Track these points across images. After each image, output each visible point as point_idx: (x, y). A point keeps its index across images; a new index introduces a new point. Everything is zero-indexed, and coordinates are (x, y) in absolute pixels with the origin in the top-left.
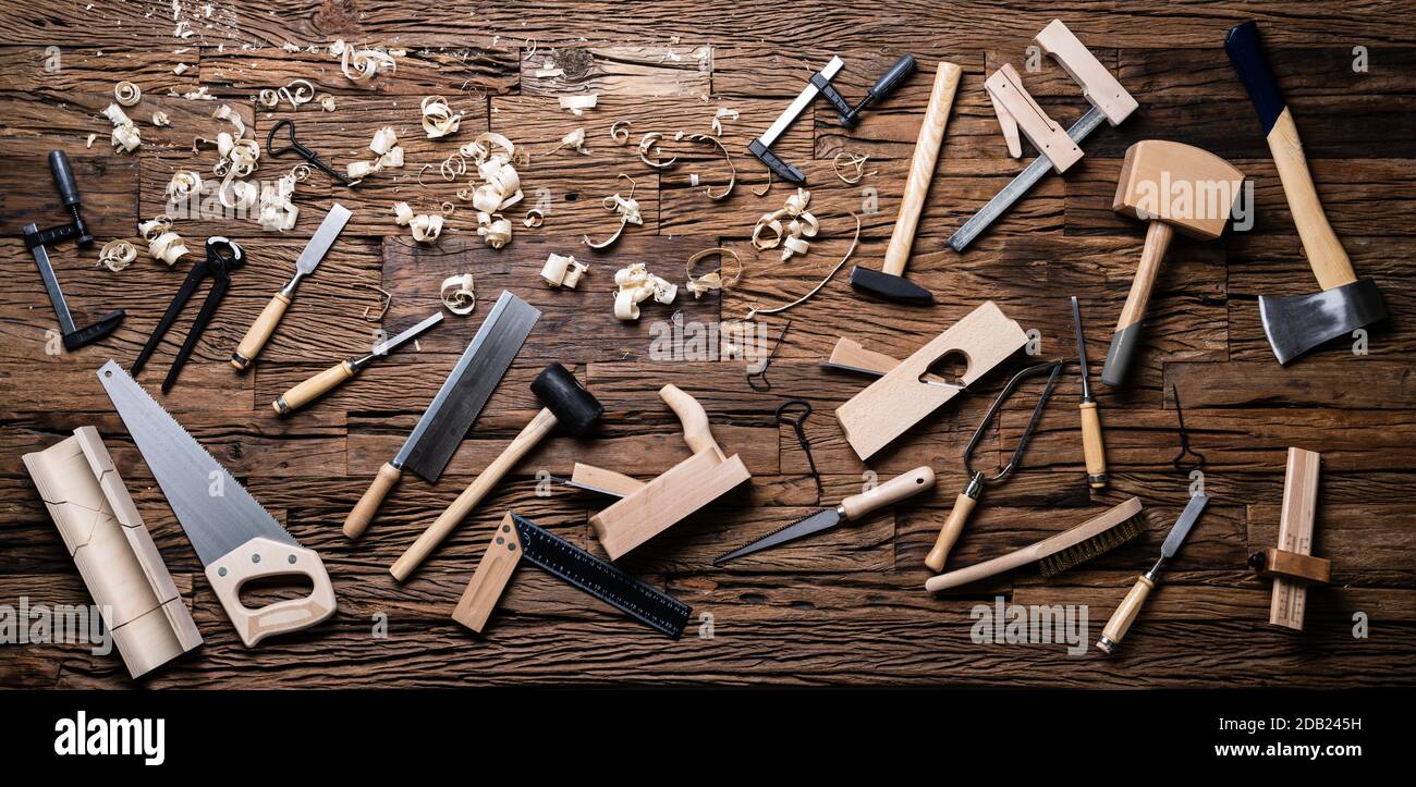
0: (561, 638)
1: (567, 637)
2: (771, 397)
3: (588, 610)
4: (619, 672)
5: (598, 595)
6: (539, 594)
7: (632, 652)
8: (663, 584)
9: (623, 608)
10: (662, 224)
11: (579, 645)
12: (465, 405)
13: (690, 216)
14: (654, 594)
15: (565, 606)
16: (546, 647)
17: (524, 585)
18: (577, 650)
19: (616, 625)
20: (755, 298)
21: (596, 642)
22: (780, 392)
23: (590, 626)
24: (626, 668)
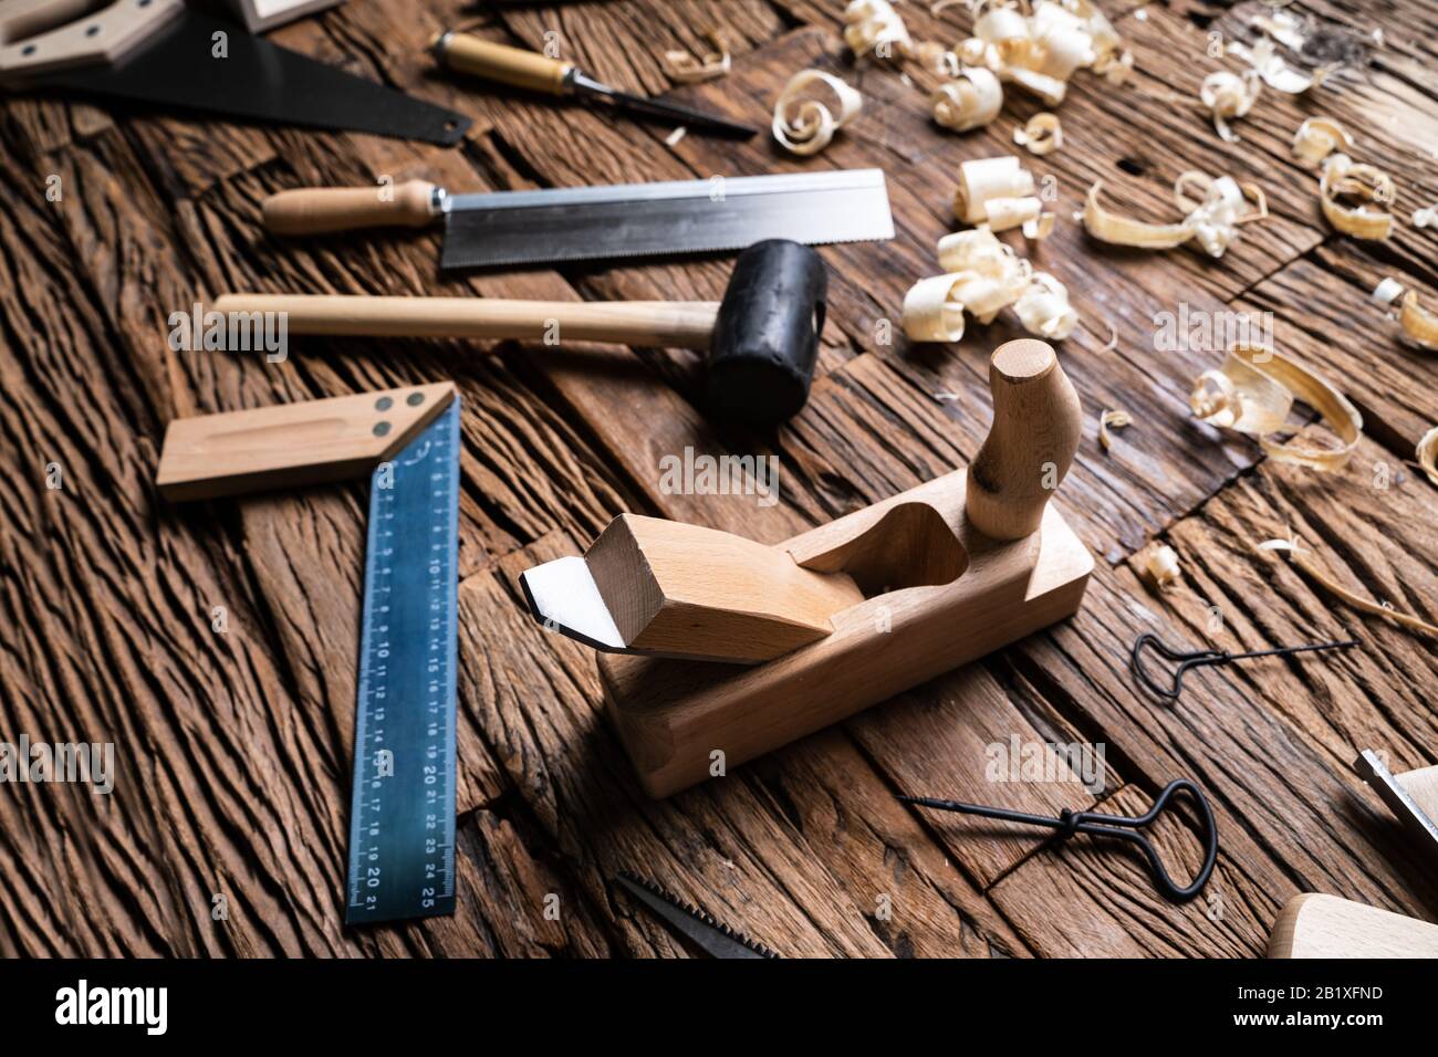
0: (222, 659)
1: (231, 670)
2: (1151, 725)
3: (318, 673)
4: (188, 838)
5: (365, 663)
6: (306, 554)
7: (257, 840)
8: (479, 798)
9: (361, 737)
10: (1249, 295)
11: (222, 705)
12: (624, 230)
13: (1320, 325)
14: (439, 786)
15: (303, 620)
16: (187, 643)
17: (315, 518)
18: (208, 710)
19: (315, 760)
20: (1315, 538)
21: (247, 737)
22: (1184, 738)
23: (283, 706)
24: (205, 845)
